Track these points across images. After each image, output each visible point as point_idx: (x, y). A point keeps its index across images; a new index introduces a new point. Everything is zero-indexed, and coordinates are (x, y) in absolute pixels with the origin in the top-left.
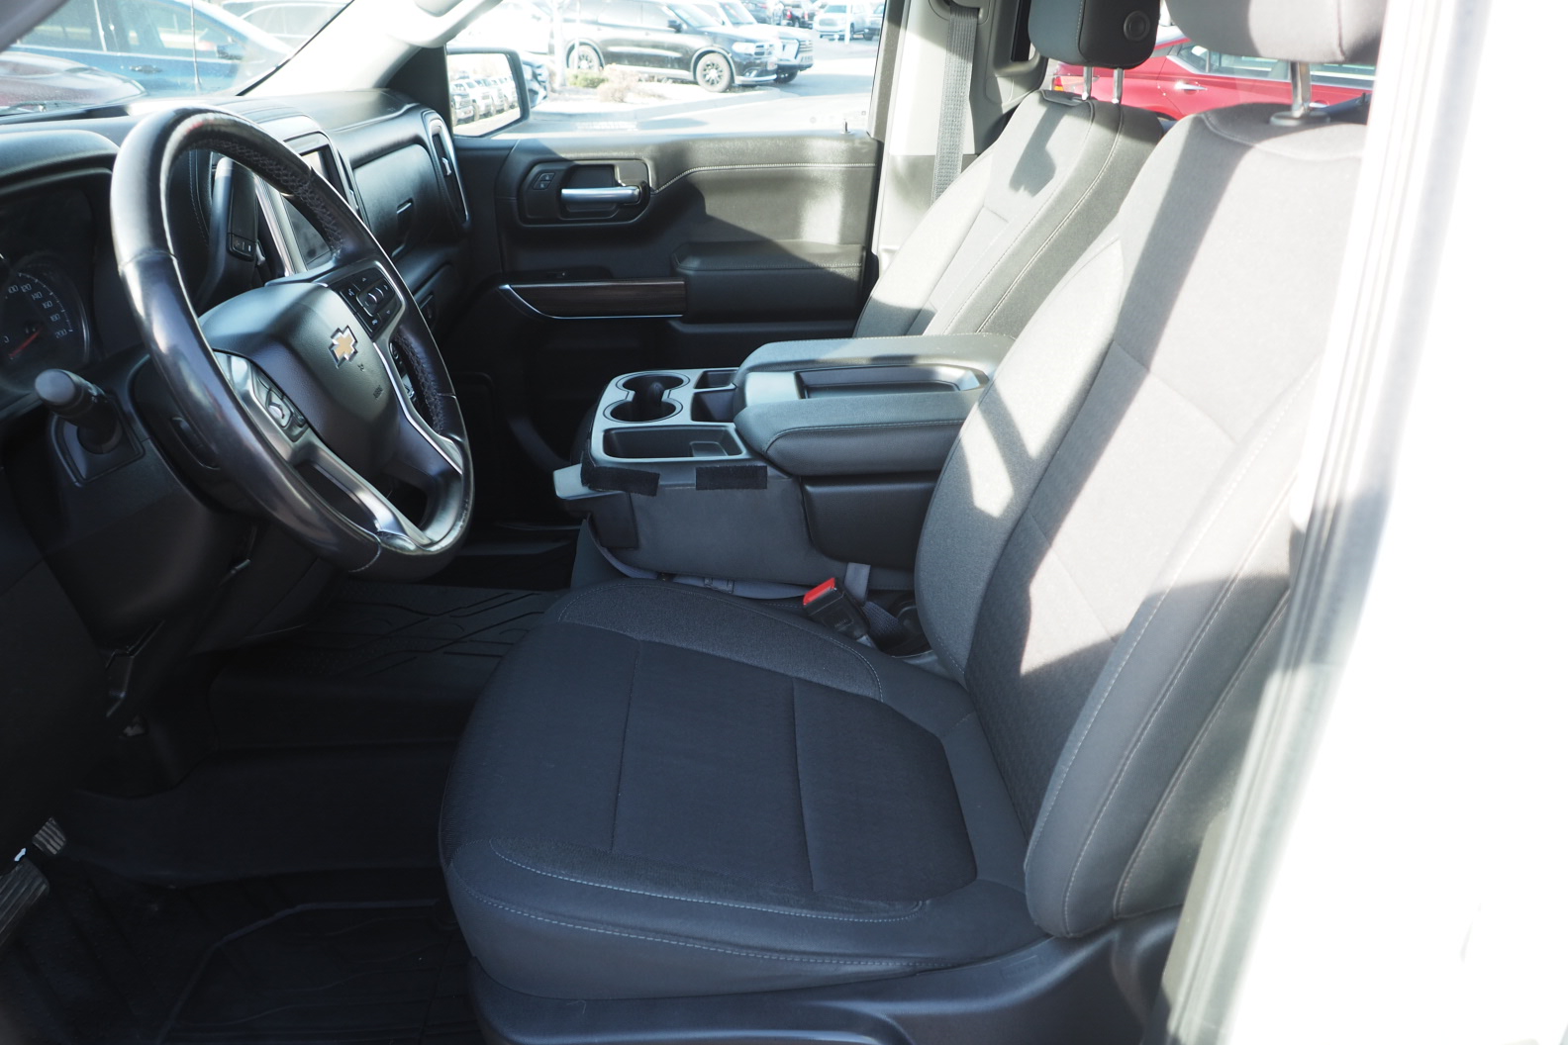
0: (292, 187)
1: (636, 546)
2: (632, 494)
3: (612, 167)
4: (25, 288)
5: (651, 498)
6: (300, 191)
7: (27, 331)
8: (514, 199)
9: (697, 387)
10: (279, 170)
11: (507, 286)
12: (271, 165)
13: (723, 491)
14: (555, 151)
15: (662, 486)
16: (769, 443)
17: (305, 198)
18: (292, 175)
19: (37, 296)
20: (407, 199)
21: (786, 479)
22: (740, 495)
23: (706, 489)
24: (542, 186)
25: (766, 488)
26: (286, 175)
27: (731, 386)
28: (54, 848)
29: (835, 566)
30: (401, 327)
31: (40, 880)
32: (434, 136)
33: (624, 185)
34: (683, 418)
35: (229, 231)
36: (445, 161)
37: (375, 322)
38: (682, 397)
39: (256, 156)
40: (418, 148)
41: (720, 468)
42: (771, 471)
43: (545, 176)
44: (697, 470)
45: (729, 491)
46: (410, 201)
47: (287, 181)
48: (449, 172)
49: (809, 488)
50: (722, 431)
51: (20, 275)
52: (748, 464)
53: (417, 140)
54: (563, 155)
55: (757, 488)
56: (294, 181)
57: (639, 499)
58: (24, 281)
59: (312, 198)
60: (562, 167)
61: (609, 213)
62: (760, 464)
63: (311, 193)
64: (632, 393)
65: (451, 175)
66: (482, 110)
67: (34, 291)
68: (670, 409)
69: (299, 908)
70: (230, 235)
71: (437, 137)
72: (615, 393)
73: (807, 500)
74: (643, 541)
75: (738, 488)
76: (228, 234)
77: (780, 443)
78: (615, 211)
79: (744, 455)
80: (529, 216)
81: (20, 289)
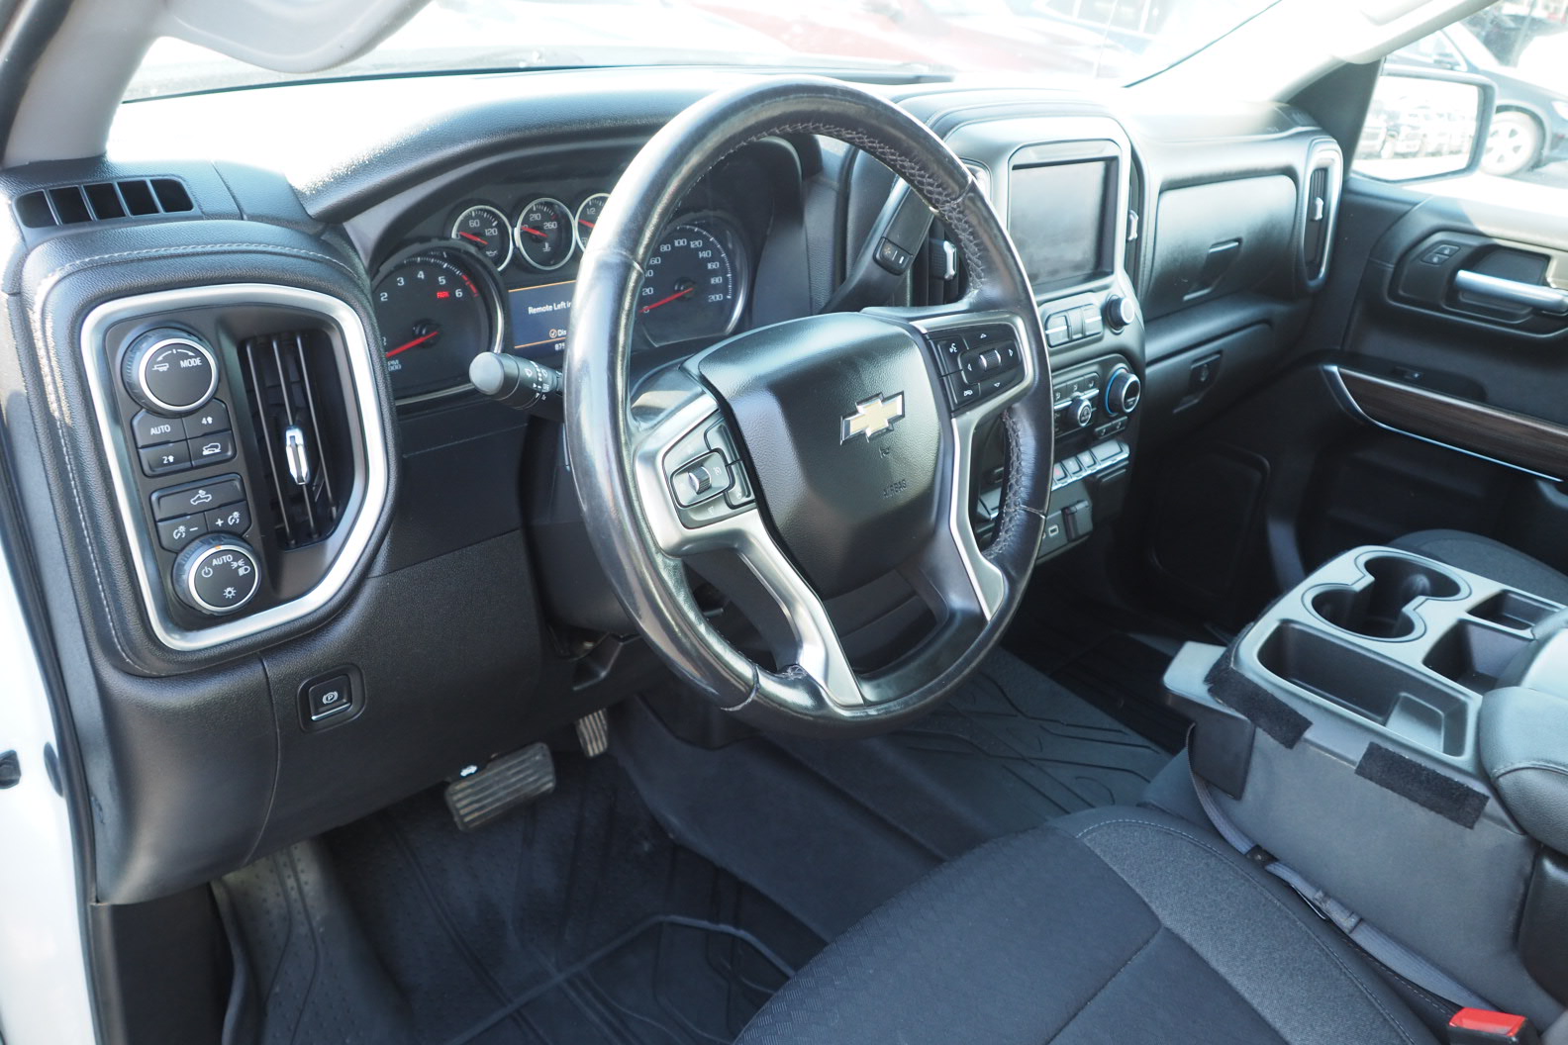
0: (937, 201)
1: (1238, 794)
2: (1260, 732)
3: (1547, 258)
4: (695, 244)
5: (1282, 747)
6: (946, 208)
7: (676, 288)
8: (1390, 267)
9: (1472, 612)
10: (923, 176)
11: (1334, 369)
12: (913, 169)
13: (1396, 795)
14: (1472, 219)
15: (1307, 741)
16: (1508, 769)
17: (950, 218)
18: (938, 186)
19: (703, 255)
20: (1234, 237)
21: (1513, 836)
22: (1421, 818)
23: (1371, 779)
24: (1435, 260)
25: (1471, 828)
26: (931, 185)
27: (1526, 633)
28: (593, 750)
29: (1540, 1001)
30: (1017, 405)
31: (550, 777)
32: (1317, 170)
33: (1553, 285)
34: (1408, 653)
35: (885, 235)
36: (1320, 202)
37: (968, 393)
38: (1433, 617)
39: (893, 154)
40: (1286, 181)
41: (1409, 762)
42: (1492, 805)
43: (1445, 248)
44: (1371, 744)
45: (1405, 801)
46: (1238, 240)
47: (930, 192)
48: (1319, 216)
49: (1549, 866)
50: (1457, 700)
51: (696, 229)
52: (1457, 778)
53: (1289, 172)
54: (1481, 228)
55: (1455, 819)
56: (940, 194)
57: (1264, 740)
58: (698, 236)
59: (959, 220)
60: (1475, 242)
61: (1513, 316)
62: (1479, 787)
63: (960, 212)
64: (1370, 579)
65: (1321, 220)
66: (1431, 149)
67: (702, 249)
68: (1405, 628)
69: (742, 933)
70: (886, 240)
71: (1322, 173)
72: (1348, 570)
73: (1533, 880)
74: (1249, 794)
75: (1423, 804)
76: (882, 238)
77: (1530, 777)
78: (1524, 316)
79: (1464, 760)
80: (1401, 293)
81: (689, 244)
